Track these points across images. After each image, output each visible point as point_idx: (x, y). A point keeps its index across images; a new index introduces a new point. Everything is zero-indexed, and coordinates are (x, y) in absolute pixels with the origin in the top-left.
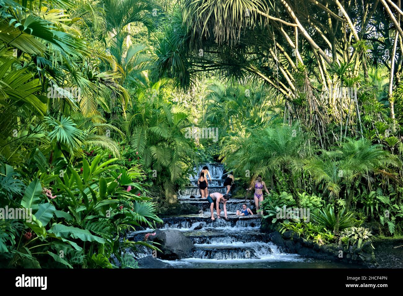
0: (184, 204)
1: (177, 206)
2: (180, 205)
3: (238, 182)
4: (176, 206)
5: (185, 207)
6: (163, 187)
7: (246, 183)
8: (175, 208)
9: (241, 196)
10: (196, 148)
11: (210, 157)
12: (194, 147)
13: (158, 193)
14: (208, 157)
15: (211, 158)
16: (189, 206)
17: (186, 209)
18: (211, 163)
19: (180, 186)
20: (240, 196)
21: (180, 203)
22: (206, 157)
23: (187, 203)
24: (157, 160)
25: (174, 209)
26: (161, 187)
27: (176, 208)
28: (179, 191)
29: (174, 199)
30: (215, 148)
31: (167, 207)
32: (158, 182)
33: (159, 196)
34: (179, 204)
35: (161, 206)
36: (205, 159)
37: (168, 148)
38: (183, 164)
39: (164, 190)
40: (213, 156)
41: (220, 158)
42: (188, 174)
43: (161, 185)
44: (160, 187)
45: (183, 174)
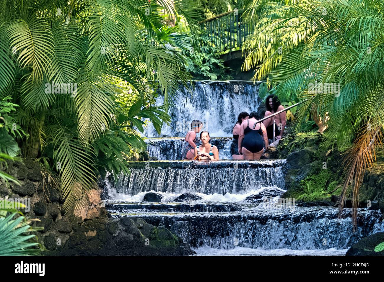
0: (124, 221)
1: (103, 227)
2: (109, 224)
3: (308, 148)
4: (99, 230)
5: (128, 230)
6: (52, 162)
7: (336, 151)
8: (93, 234)
9: (320, 193)
10: (165, 28)
11: (213, 60)
12: (158, 25)
13: (36, 184)
14: (204, 61)
15: (215, 64)
16: (140, 228)
17: (131, 237)
18: (214, 78)
19: (112, 159)
20: (315, 194)
21: (110, 216)
22: (199, 61)
23: (135, 219)
24: (31, 70)
25: (91, 239)
26: (47, 163)
27: (98, 234)
28: (108, 174)
29: (90, 204)
30: (229, 30)
31: (68, 233)
32: (37, 147)
33: (40, 191)
34: (107, 221)
35: (47, 228)
36: (195, 66)
37: (72, 28)
38: (121, 83)
39: (57, 173)
40: (222, 57)
41: (247, 65)
42: (137, 117)
43: (46, 155)
44: (42, 161)
45: (121, 119)
